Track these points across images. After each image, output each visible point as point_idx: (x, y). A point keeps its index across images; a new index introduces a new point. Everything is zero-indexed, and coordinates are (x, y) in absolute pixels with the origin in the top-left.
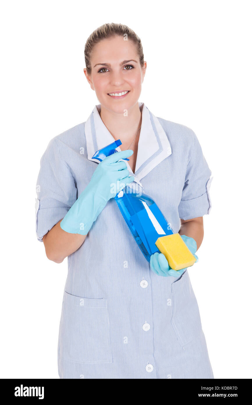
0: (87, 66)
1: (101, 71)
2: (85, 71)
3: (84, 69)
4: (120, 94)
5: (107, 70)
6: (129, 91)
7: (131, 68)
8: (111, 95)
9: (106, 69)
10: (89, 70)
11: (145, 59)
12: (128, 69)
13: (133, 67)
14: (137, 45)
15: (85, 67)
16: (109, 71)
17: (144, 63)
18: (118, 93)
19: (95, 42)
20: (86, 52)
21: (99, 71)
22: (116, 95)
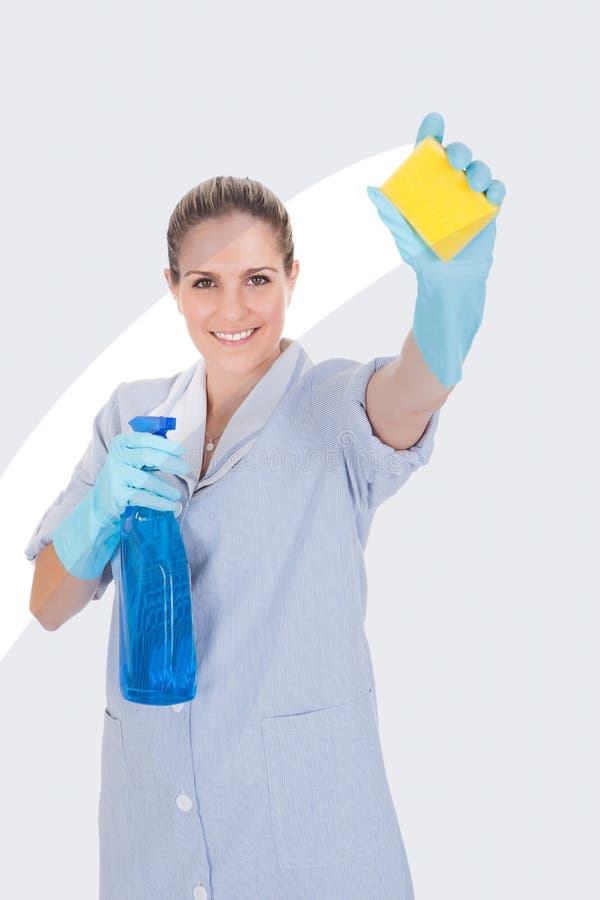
0: (171, 265)
1: (200, 285)
2: (166, 275)
3: (166, 270)
4: (237, 337)
5: (212, 284)
6: (256, 329)
7: (263, 281)
8: (218, 335)
9: (211, 282)
10: (175, 275)
11: (296, 257)
12: (257, 284)
13: (267, 280)
14: (278, 233)
15: (168, 267)
16: (216, 286)
17: (294, 265)
18: (233, 333)
19: (190, 223)
20: (170, 236)
21: (196, 285)
22: (229, 337)
